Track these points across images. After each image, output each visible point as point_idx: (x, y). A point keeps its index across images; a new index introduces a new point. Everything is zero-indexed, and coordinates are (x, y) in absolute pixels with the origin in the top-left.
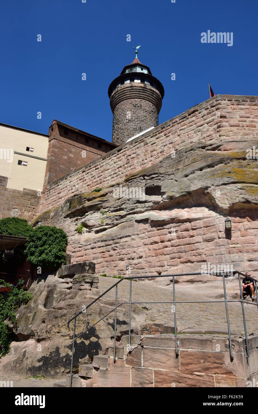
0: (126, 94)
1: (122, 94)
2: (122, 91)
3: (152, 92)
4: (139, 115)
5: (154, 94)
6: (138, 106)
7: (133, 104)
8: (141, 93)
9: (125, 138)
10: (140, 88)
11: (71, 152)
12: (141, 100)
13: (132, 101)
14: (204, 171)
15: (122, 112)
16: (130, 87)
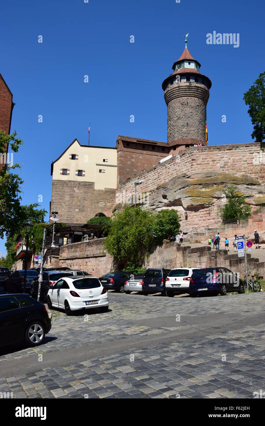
0: (175, 93)
1: (172, 93)
2: (172, 91)
3: (197, 88)
4: (186, 113)
5: (199, 90)
6: (185, 104)
7: (181, 102)
8: (187, 91)
9: (175, 134)
10: (186, 87)
11: (132, 158)
12: (188, 97)
13: (180, 100)
14: (181, 190)
15: (173, 110)
16: (178, 87)
